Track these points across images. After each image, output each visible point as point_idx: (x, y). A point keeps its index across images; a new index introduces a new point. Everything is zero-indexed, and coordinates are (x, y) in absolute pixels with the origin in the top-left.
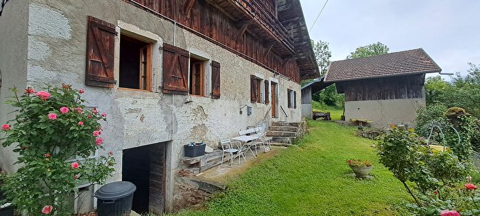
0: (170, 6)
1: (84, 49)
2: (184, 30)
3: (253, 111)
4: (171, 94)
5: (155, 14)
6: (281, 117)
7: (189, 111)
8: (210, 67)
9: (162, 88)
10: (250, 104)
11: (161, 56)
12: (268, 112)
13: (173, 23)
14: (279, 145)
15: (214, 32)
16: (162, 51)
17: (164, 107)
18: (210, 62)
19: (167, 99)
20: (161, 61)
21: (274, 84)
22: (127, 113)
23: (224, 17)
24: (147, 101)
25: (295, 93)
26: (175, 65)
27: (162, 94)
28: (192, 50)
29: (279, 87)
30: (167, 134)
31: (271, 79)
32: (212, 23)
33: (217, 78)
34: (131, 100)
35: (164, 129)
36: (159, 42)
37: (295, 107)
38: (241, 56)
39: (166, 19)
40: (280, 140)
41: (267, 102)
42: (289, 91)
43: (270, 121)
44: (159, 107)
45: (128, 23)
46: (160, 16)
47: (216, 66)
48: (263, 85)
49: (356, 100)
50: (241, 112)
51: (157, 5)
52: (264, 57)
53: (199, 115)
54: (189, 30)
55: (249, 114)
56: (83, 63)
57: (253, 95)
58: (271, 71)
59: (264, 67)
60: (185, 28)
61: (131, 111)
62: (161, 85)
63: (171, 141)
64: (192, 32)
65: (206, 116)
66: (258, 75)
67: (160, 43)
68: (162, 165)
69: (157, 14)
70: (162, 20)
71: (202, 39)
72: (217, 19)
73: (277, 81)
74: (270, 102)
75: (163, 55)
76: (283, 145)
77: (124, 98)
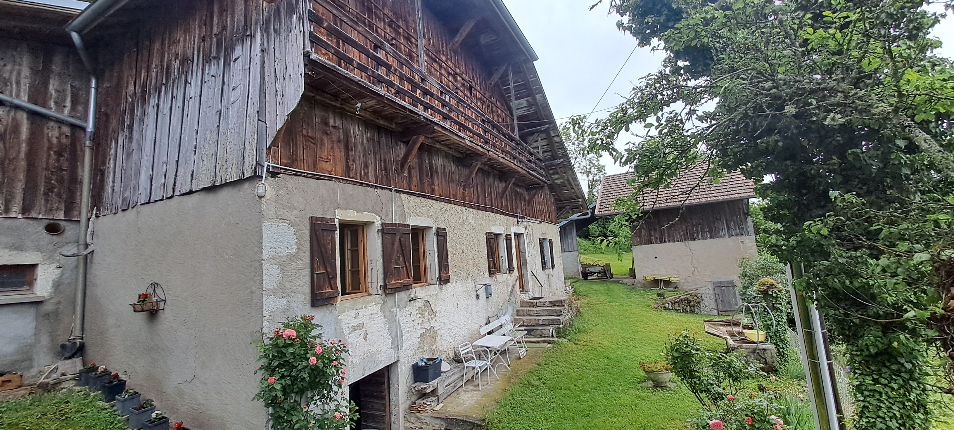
0: (386, 169)
1: (307, 260)
2: (402, 195)
3: (493, 289)
4: (394, 293)
5: (372, 186)
6: (533, 290)
7: (414, 313)
8: (435, 238)
9: (385, 287)
10: (488, 280)
11: (379, 241)
12: (513, 286)
13: (391, 190)
14: (538, 342)
15: (436, 183)
16: (380, 234)
17: (387, 314)
18: (434, 230)
19: (390, 301)
20: (380, 249)
21: (518, 235)
22: (350, 333)
23: (447, 156)
24: (369, 310)
25: (550, 242)
26: (398, 251)
27: (384, 295)
28: (413, 221)
29: (525, 239)
30: (392, 351)
31: (514, 229)
32: (432, 172)
33: (444, 252)
34: (353, 313)
35: (389, 346)
36: (376, 223)
37: (553, 267)
38: (471, 207)
39: (382, 188)
40: (539, 332)
41: (511, 270)
42: (542, 242)
43: (518, 299)
44: (381, 314)
45: (346, 210)
46: (377, 187)
47: (441, 234)
48: (502, 244)
50: (477, 296)
51: (373, 173)
52: (502, 197)
53: (426, 314)
54: (407, 193)
55: (488, 295)
56: (308, 279)
57: (492, 265)
58: (513, 216)
59: (503, 214)
60: (404, 192)
61: (354, 329)
62: (382, 284)
63: (398, 361)
64: (411, 194)
65: (434, 313)
66: (495, 230)
67: (378, 224)
68: (384, 398)
69: (373, 186)
70: (379, 191)
71: (422, 199)
72: (439, 162)
73: (522, 230)
74: (516, 268)
75: (382, 240)
76: (544, 342)
77: (347, 313)
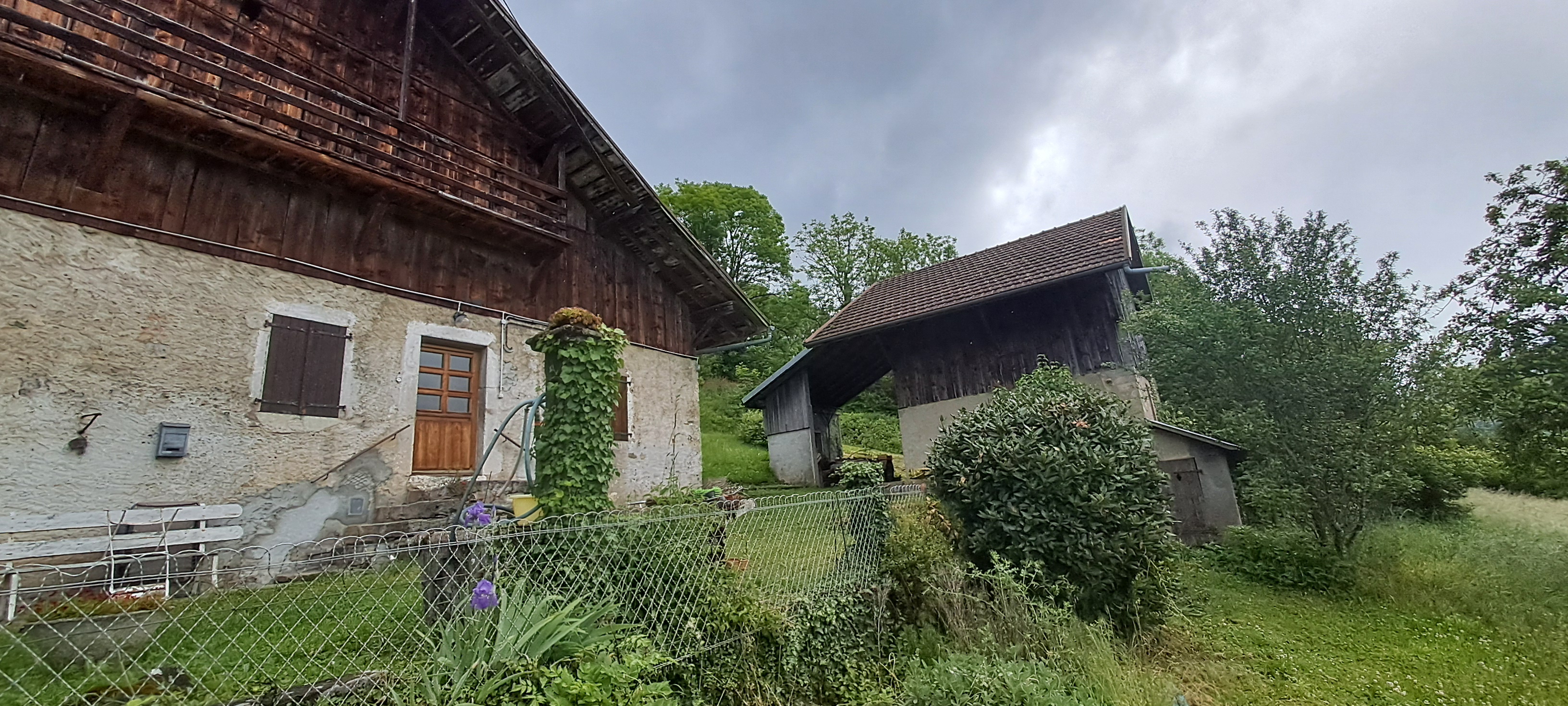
49: (930, 399)
52: (358, 248)
58: (424, 301)
59: (355, 283)
73: (475, 339)
